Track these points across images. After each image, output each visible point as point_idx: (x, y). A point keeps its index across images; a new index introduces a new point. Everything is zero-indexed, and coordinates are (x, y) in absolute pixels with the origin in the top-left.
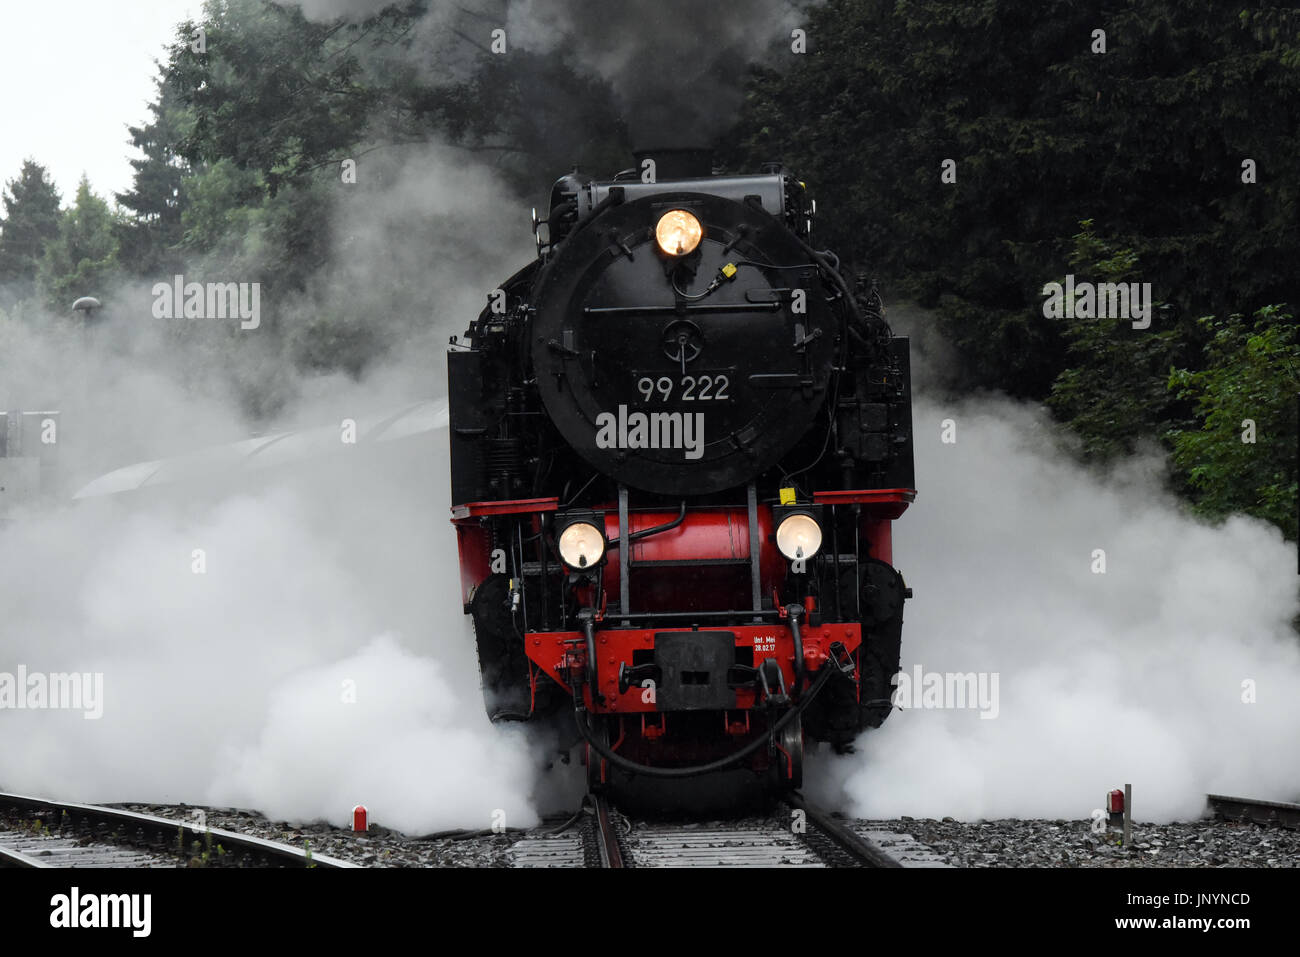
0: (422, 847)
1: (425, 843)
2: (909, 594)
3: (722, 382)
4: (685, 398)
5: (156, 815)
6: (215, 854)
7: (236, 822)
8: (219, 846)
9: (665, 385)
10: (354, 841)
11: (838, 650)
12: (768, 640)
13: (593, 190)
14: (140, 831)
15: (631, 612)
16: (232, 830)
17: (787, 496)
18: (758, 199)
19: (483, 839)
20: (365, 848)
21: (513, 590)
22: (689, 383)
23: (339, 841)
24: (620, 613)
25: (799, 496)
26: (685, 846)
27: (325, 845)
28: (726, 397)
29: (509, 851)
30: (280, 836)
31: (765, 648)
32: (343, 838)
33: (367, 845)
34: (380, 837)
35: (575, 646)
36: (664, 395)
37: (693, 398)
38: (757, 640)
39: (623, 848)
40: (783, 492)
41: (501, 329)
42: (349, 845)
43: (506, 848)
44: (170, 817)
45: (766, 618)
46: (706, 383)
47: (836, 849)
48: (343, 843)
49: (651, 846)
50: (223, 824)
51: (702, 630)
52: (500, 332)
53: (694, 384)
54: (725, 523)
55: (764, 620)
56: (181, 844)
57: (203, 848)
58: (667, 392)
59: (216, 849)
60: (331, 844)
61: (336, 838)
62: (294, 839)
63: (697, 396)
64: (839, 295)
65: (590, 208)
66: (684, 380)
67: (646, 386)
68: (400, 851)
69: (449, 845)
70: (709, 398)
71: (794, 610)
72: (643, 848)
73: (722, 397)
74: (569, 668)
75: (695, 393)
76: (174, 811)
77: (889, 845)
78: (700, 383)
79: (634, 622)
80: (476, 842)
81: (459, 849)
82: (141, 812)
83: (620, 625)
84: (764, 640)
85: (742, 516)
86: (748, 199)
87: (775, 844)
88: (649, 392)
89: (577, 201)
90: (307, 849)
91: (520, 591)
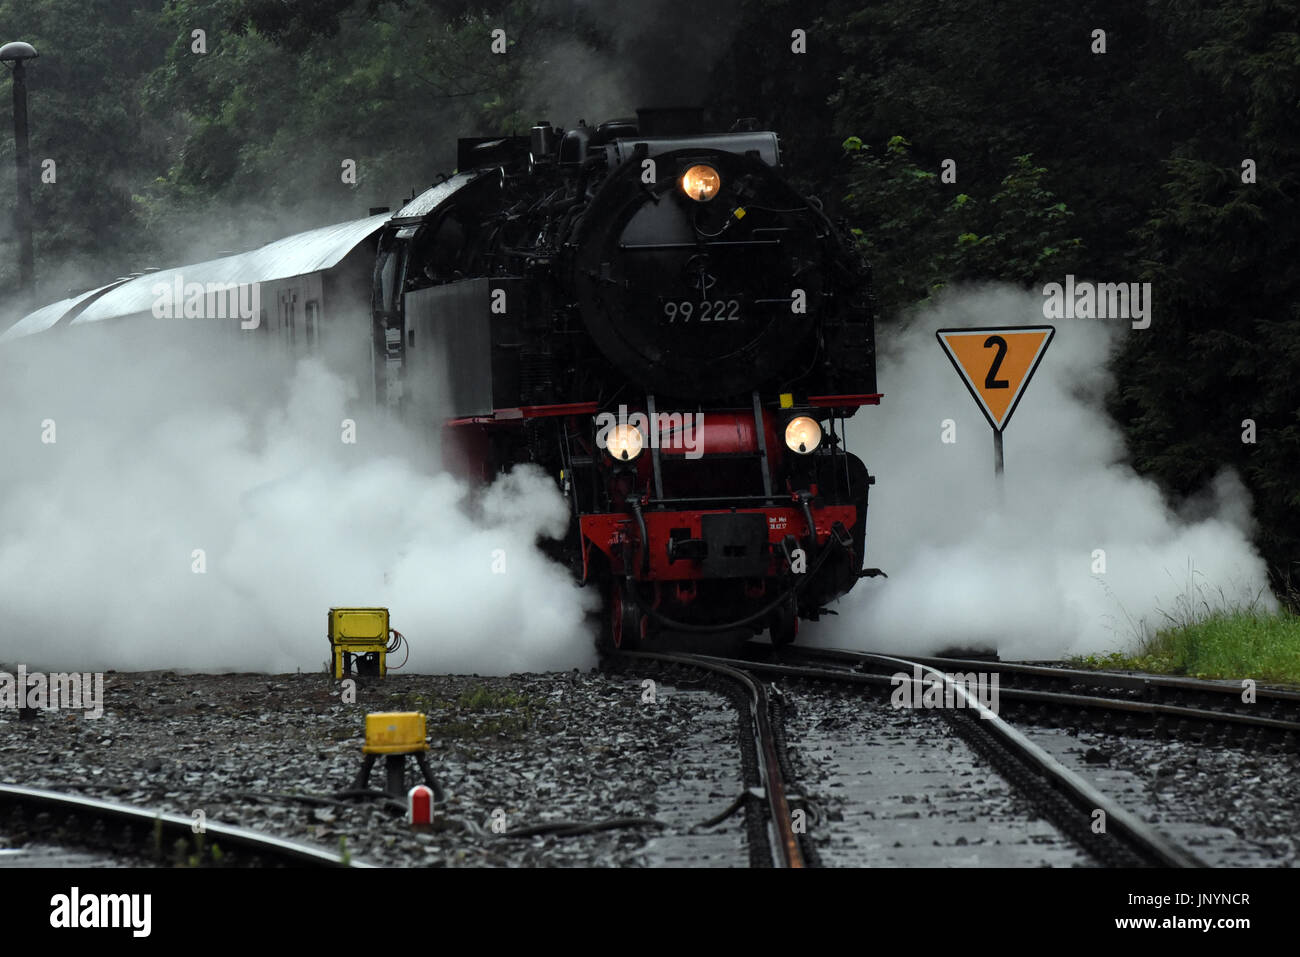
0: (512, 848)
1: (517, 840)
2: (872, 480)
3: (733, 306)
4: (703, 319)
5: (123, 801)
6: (208, 857)
7: (240, 812)
8: (215, 848)
9: (686, 308)
10: (412, 838)
11: (838, 527)
12: (781, 519)
13: (620, 145)
14: (99, 826)
15: (665, 497)
16: (232, 822)
17: (786, 401)
18: (758, 153)
19: (600, 835)
20: (428, 849)
21: (564, 479)
22: (706, 307)
23: (389, 839)
24: (656, 498)
25: (795, 401)
26: (898, 845)
27: (370, 845)
28: (736, 318)
29: (639, 852)
30: (304, 832)
31: (778, 527)
32: (396, 834)
33: (432, 844)
34: (449, 832)
35: (626, 526)
36: (685, 317)
37: (709, 319)
38: (772, 520)
39: (807, 847)
40: (782, 397)
41: (547, 261)
42: (406, 844)
43: (634, 849)
44: (142, 805)
45: (777, 502)
46: (720, 306)
47: (1121, 849)
48: (397, 841)
49: (848, 844)
50: (220, 814)
51: (738, 512)
52: (547, 264)
53: (710, 309)
54: (733, 423)
55: (775, 503)
56: (157, 844)
57: (191, 850)
58: (688, 314)
59: (209, 852)
60: (380, 842)
61: (386, 833)
62: (324, 836)
63: (713, 318)
64: (828, 233)
65: (618, 161)
66: (702, 305)
67: (671, 309)
68: (479, 853)
69: (550, 844)
70: (723, 319)
71: (803, 495)
72: (837, 847)
73: (734, 318)
74: (621, 544)
75: (712, 315)
76: (149, 796)
77: (1199, 844)
78: (715, 306)
79: (668, 505)
80: (590, 841)
81: (566, 849)
82: (100, 798)
83: (656, 508)
84: (778, 520)
85: (749, 417)
86: (749, 153)
87: (1030, 841)
88: (674, 314)
89: (606, 155)
90: (342, 850)
91: (570, 480)
